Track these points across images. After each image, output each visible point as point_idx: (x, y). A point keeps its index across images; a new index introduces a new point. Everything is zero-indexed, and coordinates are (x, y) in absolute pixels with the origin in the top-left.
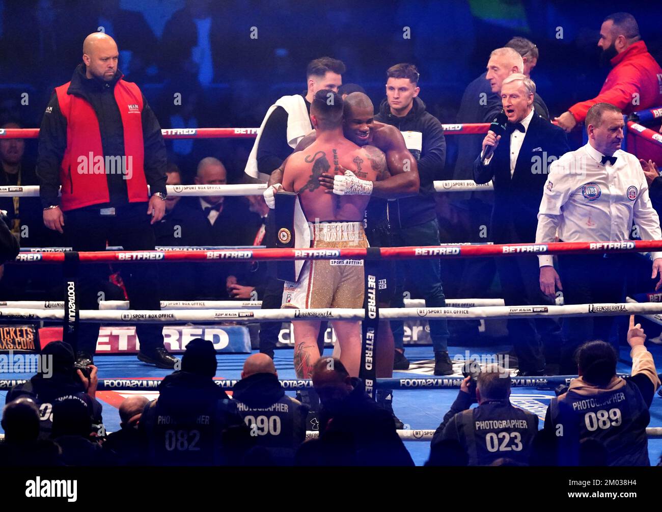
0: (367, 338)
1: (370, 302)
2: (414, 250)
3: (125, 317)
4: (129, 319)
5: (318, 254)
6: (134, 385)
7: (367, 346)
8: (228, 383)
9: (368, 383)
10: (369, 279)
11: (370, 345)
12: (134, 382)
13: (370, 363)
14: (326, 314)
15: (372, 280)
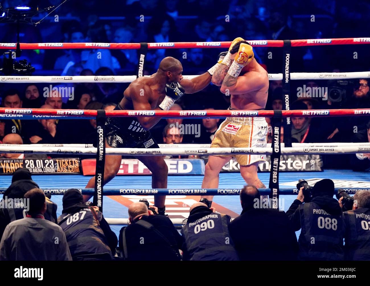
0: (274, 164)
1: (275, 143)
2: (302, 112)
3: (132, 152)
4: (134, 153)
5: (245, 114)
6: (137, 192)
7: (274, 169)
8: (192, 191)
9: (274, 190)
10: (275, 129)
11: (276, 168)
12: (137, 191)
13: (275, 179)
14: (250, 151)
15: (277, 130)
